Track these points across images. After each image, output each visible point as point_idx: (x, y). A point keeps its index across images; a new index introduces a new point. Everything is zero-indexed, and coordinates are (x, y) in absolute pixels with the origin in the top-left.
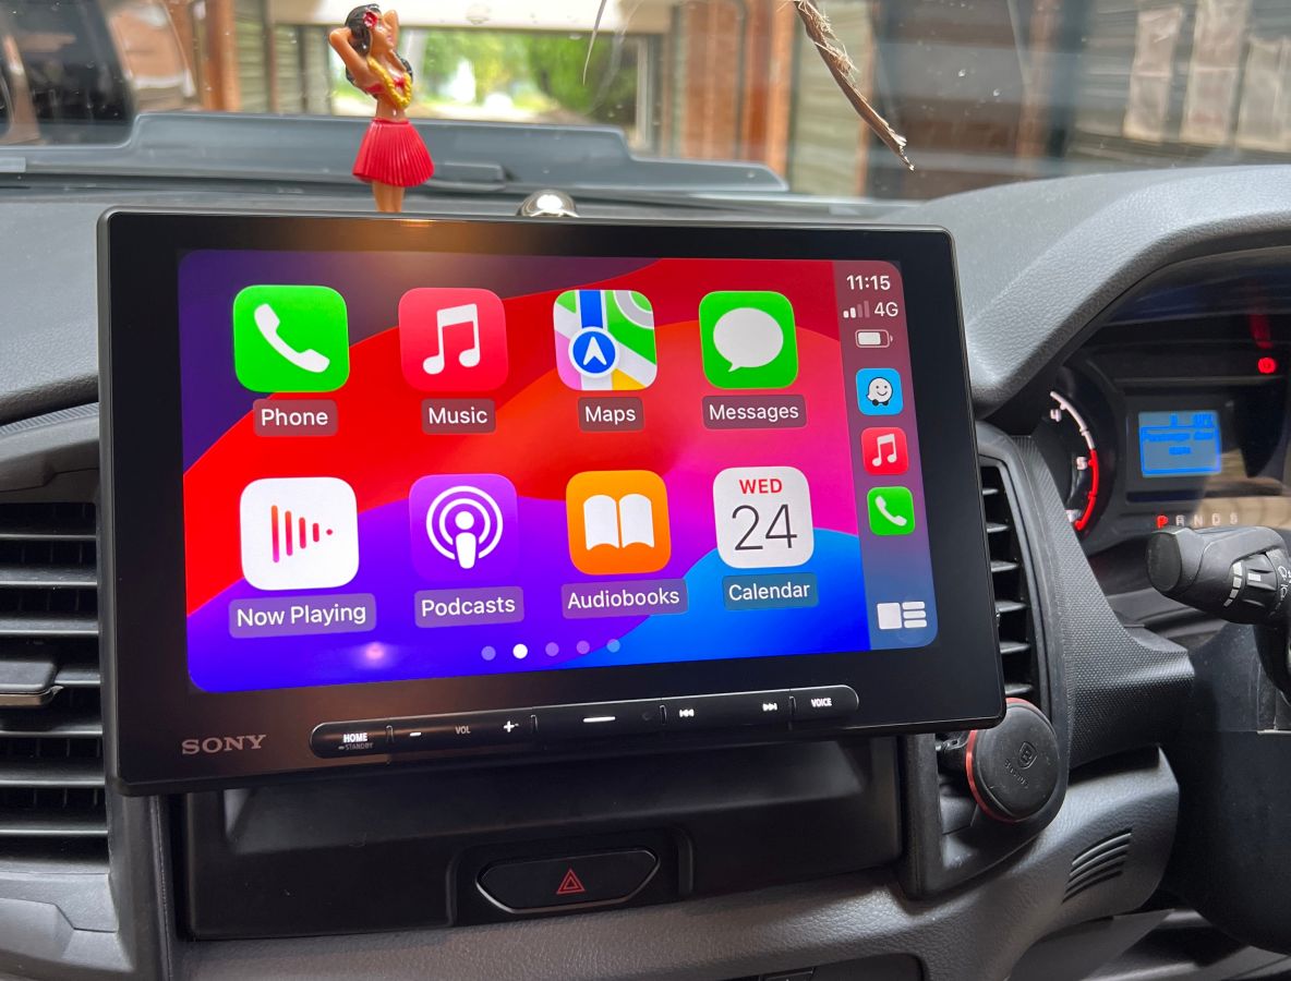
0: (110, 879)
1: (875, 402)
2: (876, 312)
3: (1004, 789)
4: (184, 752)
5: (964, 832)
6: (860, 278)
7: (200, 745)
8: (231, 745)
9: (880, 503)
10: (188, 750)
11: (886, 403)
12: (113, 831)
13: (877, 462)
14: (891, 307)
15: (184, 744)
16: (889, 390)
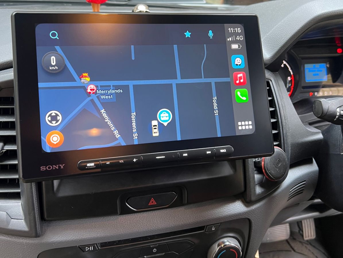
0: (21, 204)
1: (237, 65)
2: (237, 39)
3: (273, 172)
4: (41, 170)
5: (261, 184)
6: (232, 29)
7: (46, 168)
8: (55, 168)
9: (239, 93)
10: (42, 169)
11: (240, 65)
12: (22, 191)
13: (238, 82)
14: (241, 37)
15: (41, 168)
16: (241, 61)
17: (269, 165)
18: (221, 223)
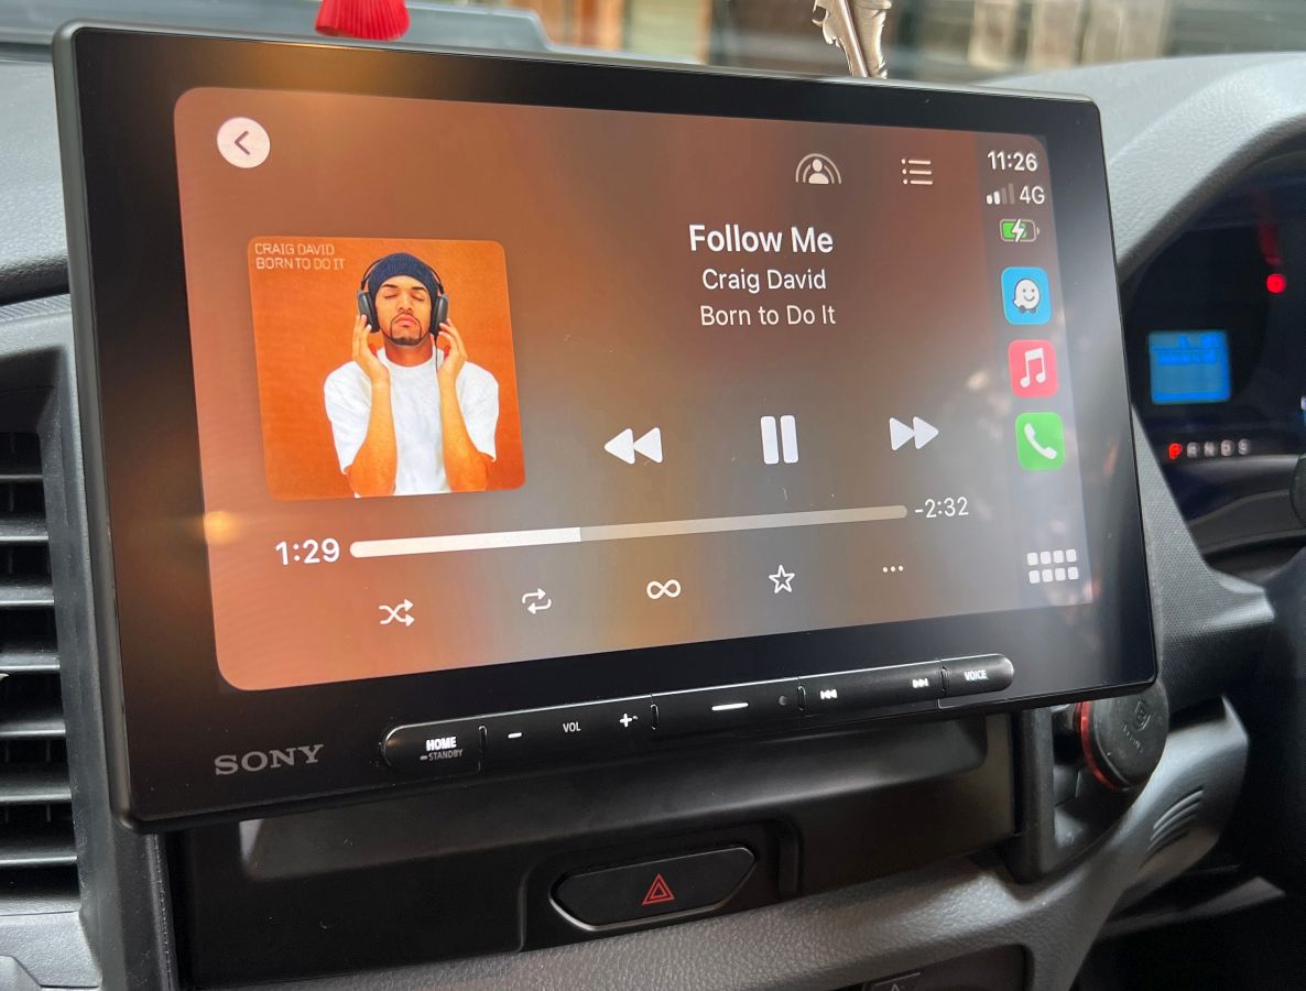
1: (1022, 309)
2: (1021, 198)
3: (1122, 754)
4: (218, 772)
5: (1071, 806)
6: (1001, 154)
7: (239, 762)
8: (279, 761)
9: (1029, 431)
10: (222, 769)
11: (1033, 310)
13: (1025, 382)
14: (1038, 192)
15: (217, 762)
16: (1036, 294)
17: (1110, 728)
18: (921, 970)
